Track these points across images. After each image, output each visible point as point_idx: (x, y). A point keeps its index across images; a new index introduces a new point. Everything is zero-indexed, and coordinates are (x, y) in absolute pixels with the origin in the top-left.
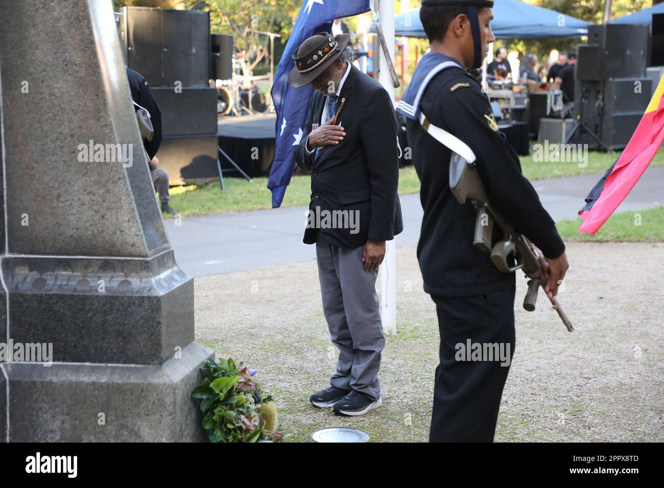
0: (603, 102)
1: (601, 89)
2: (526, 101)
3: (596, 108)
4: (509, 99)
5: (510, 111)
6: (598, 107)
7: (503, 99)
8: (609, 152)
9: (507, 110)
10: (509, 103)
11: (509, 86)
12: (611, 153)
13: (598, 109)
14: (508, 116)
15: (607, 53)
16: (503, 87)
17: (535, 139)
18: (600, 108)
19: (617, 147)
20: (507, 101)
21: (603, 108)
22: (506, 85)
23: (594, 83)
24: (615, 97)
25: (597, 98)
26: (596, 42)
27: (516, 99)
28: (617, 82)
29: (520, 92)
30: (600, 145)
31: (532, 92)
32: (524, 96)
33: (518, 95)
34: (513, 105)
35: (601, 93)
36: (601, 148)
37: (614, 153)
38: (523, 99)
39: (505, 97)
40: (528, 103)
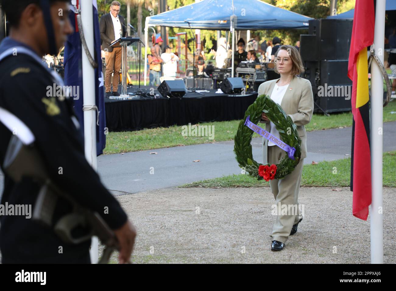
0: (320, 78)
1: (319, 68)
3: (315, 82)
4: (253, 74)
5: (253, 83)
6: (317, 80)
7: (248, 74)
8: (325, 115)
9: (251, 82)
10: (253, 78)
11: (252, 64)
12: (326, 115)
13: (316, 83)
14: (252, 87)
15: (322, 40)
16: (248, 65)
18: (318, 81)
19: (331, 111)
20: (251, 76)
21: (320, 80)
22: (250, 63)
23: (314, 63)
24: (329, 74)
25: (316, 74)
26: (315, 32)
27: (258, 74)
28: (330, 62)
29: (261, 69)
30: (319, 109)
31: (270, 69)
32: (264, 72)
33: (259, 72)
34: (255, 79)
35: (319, 71)
36: (319, 112)
37: (329, 115)
38: (264, 74)
39: (249, 73)
40: (266, 77)
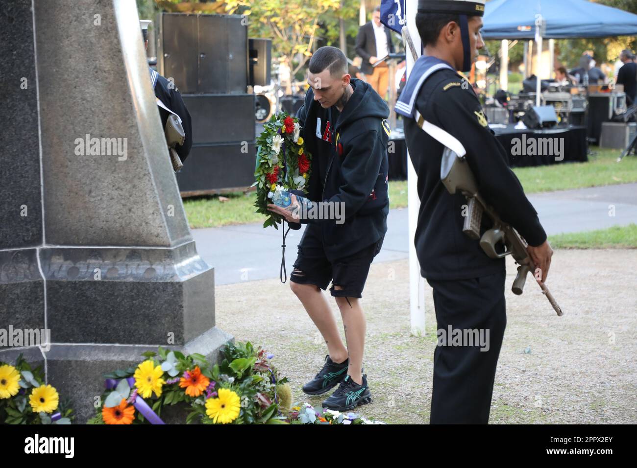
2: (585, 104)
4: (566, 102)
5: (567, 115)
7: (560, 102)
9: (564, 113)
10: (566, 106)
11: (567, 88)
14: (565, 120)
16: (560, 90)
17: (596, 144)
20: (564, 104)
22: (563, 86)
27: (574, 102)
29: (579, 95)
31: (592, 94)
32: (583, 98)
33: (577, 98)
34: (571, 108)
38: (582, 101)
39: (562, 101)
40: (587, 106)
